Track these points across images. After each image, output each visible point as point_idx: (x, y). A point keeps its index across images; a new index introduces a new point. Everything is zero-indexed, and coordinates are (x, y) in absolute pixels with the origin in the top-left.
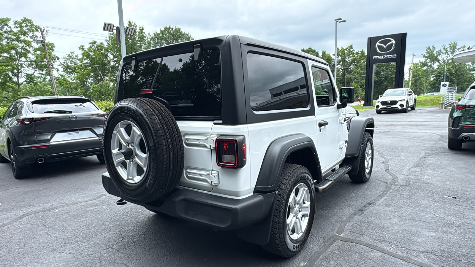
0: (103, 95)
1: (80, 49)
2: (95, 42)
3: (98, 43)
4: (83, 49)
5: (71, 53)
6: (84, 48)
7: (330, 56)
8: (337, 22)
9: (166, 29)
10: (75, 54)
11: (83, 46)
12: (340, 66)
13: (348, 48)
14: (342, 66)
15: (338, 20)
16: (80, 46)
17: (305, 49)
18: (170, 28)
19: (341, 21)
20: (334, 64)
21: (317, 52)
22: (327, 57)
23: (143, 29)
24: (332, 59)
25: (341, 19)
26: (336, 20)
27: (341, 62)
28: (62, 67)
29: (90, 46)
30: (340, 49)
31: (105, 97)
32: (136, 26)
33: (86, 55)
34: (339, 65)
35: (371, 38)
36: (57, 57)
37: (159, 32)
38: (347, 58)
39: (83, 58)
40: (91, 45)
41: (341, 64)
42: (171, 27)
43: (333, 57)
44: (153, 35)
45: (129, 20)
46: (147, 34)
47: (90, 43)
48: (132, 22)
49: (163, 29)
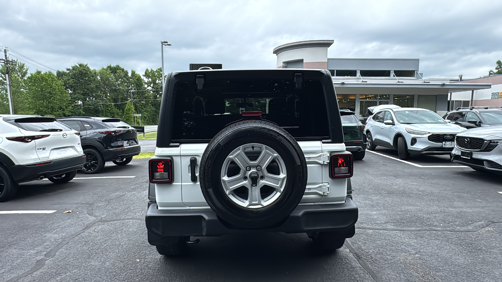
7: (140, 77)
8: (163, 44)
12: (151, 88)
13: (158, 70)
14: (153, 87)
15: (164, 43)
17: (112, 66)
19: (166, 44)
20: (162, 86)
21: (126, 71)
22: (137, 77)
24: (143, 80)
25: (167, 42)
26: (162, 43)
27: (152, 84)
30: (150, 71)
34: (149, 87)
35: (193, 64)
38: (157, 80)
41: (152, 85)
43: (142, 77)
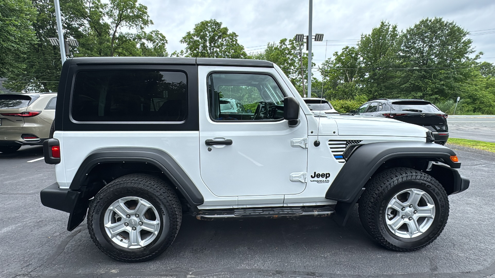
0: (346, 95)
1: (334, 55)
2: (347, 48)
3: (350, 47)
4: (337, 55)
5: (329, 59)
6: (338, 53)
9: (422, 22)
10: (332, 60)
11: (337, 53)
16: (334, 53)
18: (427, 20)
23: (396, 27)
28: (320, 72)
29: (343, 52)
31: (347, 96)
32: (390, 25)
33: (339, 60)
36: (314, 63)
37: (413, 27)
39: (336, 63)
40: (344, 50)
42: (429, 19)
44: (405, 32)
45: (382, 21)
46: (400, 32)
47: (343, 49)
48: (385, 22)
49: (418, 23)
